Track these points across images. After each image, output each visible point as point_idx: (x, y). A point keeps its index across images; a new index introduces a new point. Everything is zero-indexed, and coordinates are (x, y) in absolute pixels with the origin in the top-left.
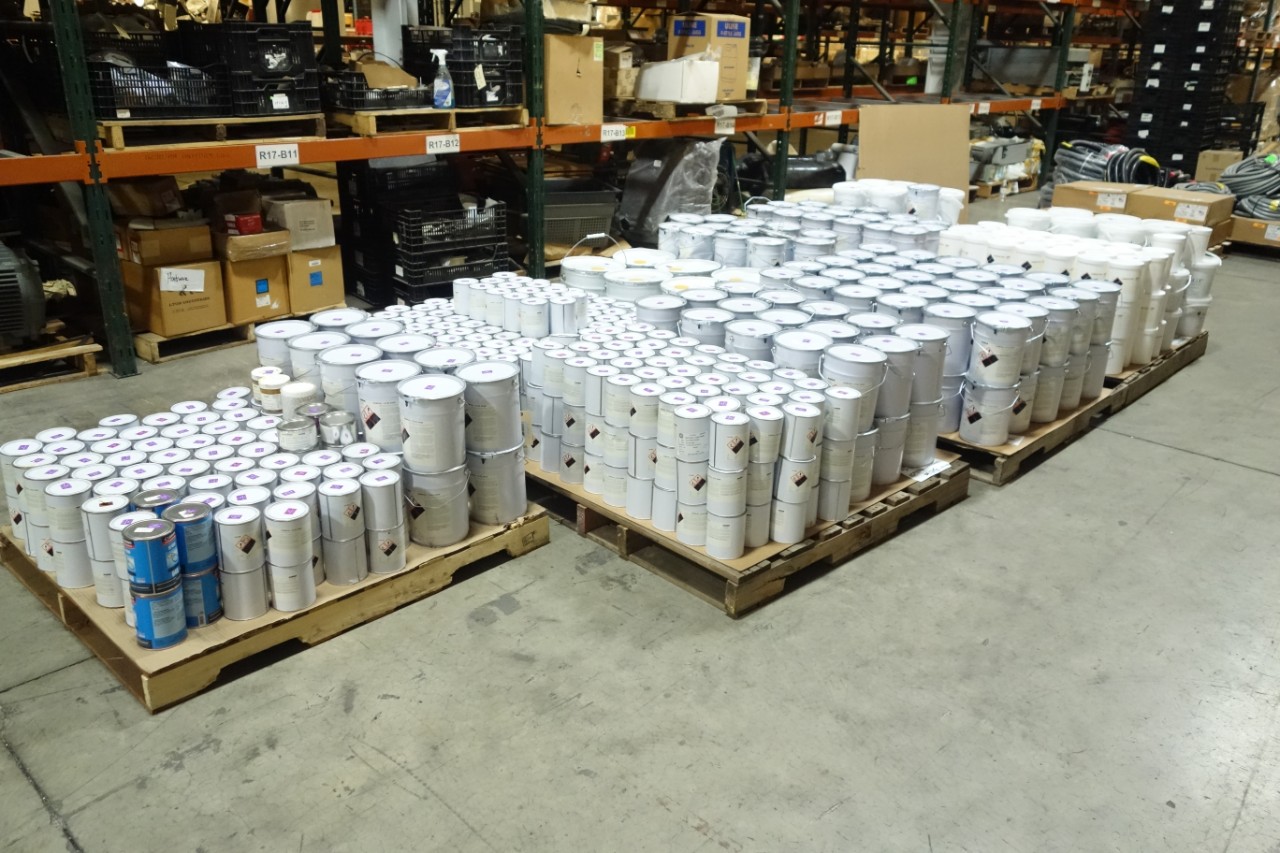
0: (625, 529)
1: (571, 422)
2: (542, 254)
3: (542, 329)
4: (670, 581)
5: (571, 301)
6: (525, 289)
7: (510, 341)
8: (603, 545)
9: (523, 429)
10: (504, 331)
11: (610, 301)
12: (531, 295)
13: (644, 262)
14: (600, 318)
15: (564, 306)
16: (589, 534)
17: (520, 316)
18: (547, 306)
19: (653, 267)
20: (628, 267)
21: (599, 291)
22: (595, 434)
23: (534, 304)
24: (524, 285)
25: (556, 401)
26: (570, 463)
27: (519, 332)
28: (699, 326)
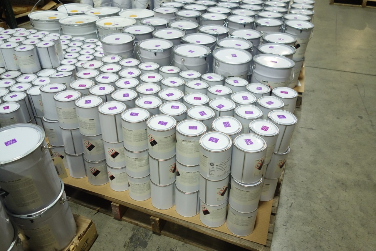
0: (158, 219)
1: (91, 148)
2: (12, 11)
3: (35, 66)
4: (199, 247)
5: (51, 44)
6: (13, 40)
7: (14, 79)
8: (137, 225)
9: (57, 170)
10: (7, 71)
11: (70, 37)
12: (20, 43)
13: (77, 11)
14: (69, 50)
15: (47, 48)
16: (124, 218)
17: (16, 59)
18: (35, 50)
19: (84, 14)
20: (69, 15)
21: (58, 30)
22: (115, 155)
23: (25, 50)
24: (12, 35)
25: (73, 132)
26: (96, 173)
27: (19, 70)
28: (155, 54)
